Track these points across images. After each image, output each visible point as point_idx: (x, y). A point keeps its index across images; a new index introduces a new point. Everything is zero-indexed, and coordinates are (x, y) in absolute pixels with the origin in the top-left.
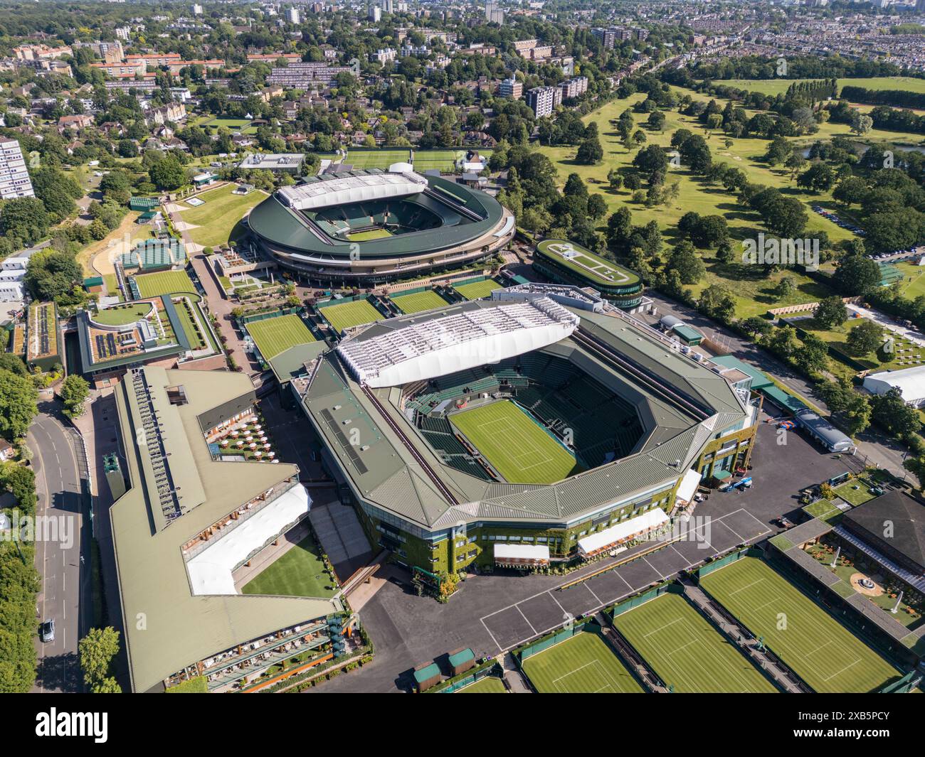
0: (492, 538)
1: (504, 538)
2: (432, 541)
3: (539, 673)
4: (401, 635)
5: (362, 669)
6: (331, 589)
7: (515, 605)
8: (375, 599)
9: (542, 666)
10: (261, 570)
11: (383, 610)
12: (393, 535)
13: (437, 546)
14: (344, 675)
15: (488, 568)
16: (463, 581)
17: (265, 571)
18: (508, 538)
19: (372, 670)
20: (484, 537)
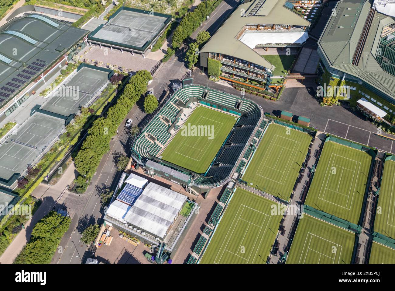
0: (363, 94)
1: (369, 97)
2: (332, 75)
3: (330, 149)
4: (294, 102)
5: (269, 101)
6: (284, 73)
7: (349, 126)
8: (298, 88)
9: (335, 147)
10: (269, 54)
11: (297, 93)
12: (322, 68)
13: (333, 80)
14: (262, 98)
15: (353, 108)
16: (338, 105)
17: (269, 55)
18: (370, 98)
19: (273, 103)
20: (360, 92)
